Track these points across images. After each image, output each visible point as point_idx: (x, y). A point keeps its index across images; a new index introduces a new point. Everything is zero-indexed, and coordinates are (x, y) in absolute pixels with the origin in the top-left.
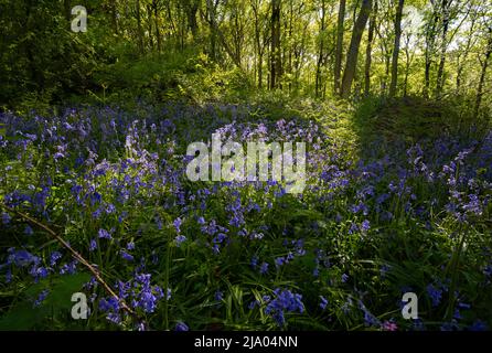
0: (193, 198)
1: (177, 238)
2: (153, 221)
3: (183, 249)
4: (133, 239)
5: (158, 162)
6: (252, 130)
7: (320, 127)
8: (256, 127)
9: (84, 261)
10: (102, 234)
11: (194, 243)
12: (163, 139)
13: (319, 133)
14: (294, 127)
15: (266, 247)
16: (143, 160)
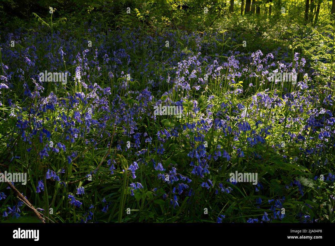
0: (149, 141)
1: (133, 184)
2: (104, 164)
3: (138, 198)
4: (81, 183)
5: (111, 99)
6: (220, 64)
7: (309, 61)
8: (226, 60)
9: (29, 204)
10: (49, 175)
11: (150, 192)
12: (117, 71)
13: (307, 69)
14: (274, 60)
15: (234, 204)
16: (93, 95)
